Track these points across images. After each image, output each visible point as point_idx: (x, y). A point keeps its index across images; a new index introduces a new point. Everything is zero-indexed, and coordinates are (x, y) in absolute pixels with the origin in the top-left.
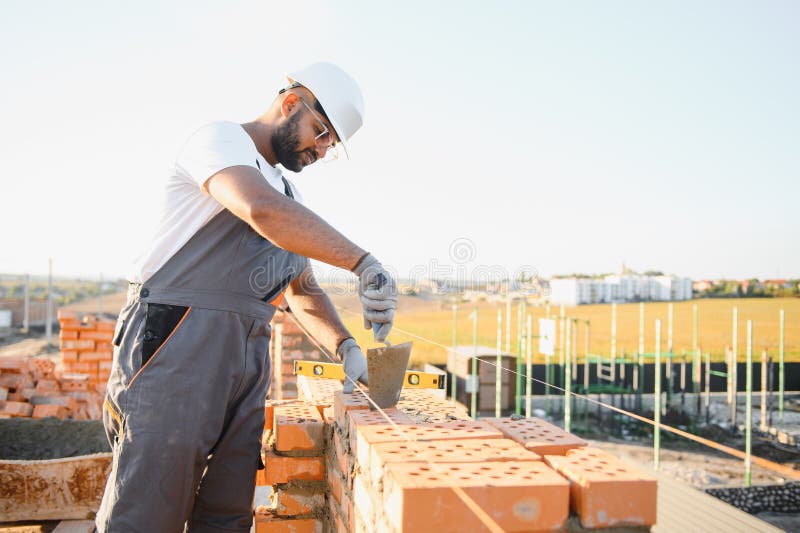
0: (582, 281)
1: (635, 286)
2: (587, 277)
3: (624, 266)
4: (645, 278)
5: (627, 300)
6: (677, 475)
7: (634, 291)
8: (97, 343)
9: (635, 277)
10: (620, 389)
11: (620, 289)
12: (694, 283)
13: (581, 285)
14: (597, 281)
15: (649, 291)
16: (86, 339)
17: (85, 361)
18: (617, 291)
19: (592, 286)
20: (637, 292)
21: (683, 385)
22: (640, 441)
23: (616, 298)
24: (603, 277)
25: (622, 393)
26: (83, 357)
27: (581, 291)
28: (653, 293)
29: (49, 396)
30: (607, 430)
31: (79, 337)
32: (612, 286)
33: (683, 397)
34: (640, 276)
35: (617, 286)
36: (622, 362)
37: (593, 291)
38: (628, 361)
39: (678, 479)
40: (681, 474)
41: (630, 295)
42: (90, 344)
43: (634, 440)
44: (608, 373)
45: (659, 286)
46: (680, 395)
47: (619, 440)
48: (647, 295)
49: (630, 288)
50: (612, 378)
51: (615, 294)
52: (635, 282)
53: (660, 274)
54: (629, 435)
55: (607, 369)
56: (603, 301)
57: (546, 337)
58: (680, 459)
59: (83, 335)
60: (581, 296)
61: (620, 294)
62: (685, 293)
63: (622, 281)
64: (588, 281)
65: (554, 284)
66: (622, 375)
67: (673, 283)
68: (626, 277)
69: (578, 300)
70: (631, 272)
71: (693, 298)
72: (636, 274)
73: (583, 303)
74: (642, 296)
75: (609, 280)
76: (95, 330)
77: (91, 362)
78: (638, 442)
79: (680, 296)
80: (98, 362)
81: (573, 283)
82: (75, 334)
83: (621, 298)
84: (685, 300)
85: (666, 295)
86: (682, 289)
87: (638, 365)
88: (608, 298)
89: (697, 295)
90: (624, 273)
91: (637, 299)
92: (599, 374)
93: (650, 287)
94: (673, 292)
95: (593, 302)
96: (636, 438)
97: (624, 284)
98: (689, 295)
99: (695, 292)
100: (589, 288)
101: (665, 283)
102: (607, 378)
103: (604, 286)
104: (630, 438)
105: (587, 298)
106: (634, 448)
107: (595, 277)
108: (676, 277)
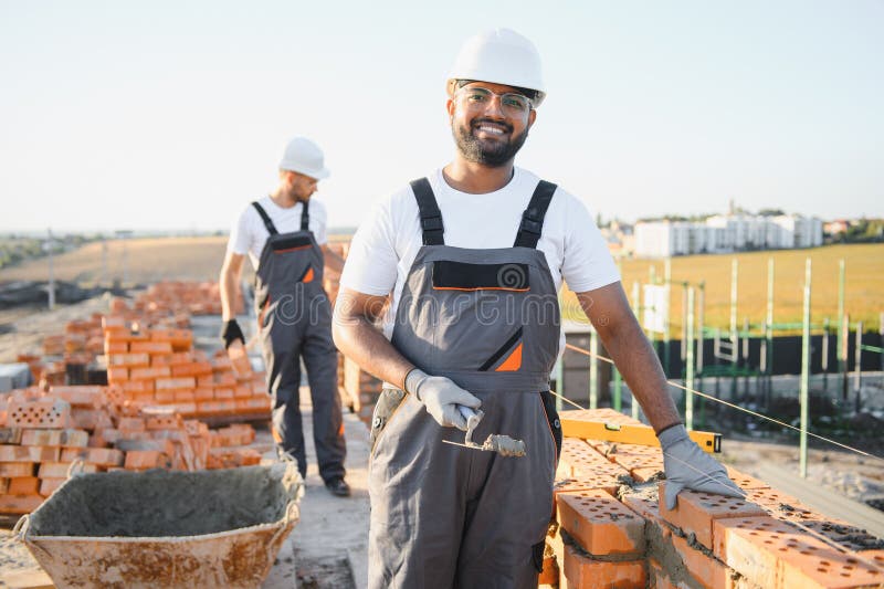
0: (677, 225)
1: (746, 230)
2: (683, 220)
3: (732, 204)
4: (761, 220)
5: (737, 249)
6: (824, 481)
7: (745, 237)
8: (151, 357)
9: (747, 218)
10: (745, 371)
11: (727, 234)
12: (824, 224)
13: (676, 231)
14: (697, 225)
15: (766, 237)
16: (138, 352)
17: (139, 380)
18: (723, 238)
19: (690, 231)
20: (750, 238)
21: (825, 364)
22: (771, 438)
23: (722, 247)
24: (704, 218)
25: (747, 376)
26: (136, 374)
27: (676, 238)
28: (771, 239)
29: (138, 439)
30: (728, 424)
31: (129, 350)
32: (718, 230)
33: (825, 380)
34: (755, 216)
35: (723, 230)
36: (746, 334)
37: (692, 238)
38: (753, 334)
39: (826, 486)
40: (830, 480)
41: (740, 242)
42: (143, 358)
43: (763, 437)
44: (729, 352)
45: (778, 229)
46: (821, 376)
47: (745, 437)
48: (763, 242)
49: (740, 232)
50: (734, 358)
51: (720, 242)
52: (746, 224)
53: (779, 213)
54: (756, 429)
55: (727, 345)
56: (704, 251)
57: (654, 309)
58: (826, 460)
59: (134, 346)
60: (676, 245)
61: (726, 242)
62: (813, 237)
63: (729, 223)
64: (685, 225)
65: (640, 228)
66: (746, 353)
67: (798, 224)
68: (735, 218)
69: (672, 250)
70: (741, 212)
71: (824, 244)
72: (748, 213)
73: (678, 254)
74: (757, 242)
75: (713, 223)
76: (150, 339)
77: (146, 381)
78: (769, 439)
79: (806, 241)
80: (153, 380)
81: (665, 227)
82: (125, 347)
83: (728, 247)
84: (813, 246)
85: (788, 241)
86: (809, 233)
87: (765, 338)
88: (711, 247)
89: (829, 240)
90: (732, 213)
91: (750, 247)
92: (717, 353)
93: (766, 231)
94: (797, 237)
95: (691, 253)
96: (767, 433)
97: (732, 228)
98: (818, 240)
99: (826, 236)
100: (686, 234)
101: (787, 224)
102: (727, 357)
103: (706, 231)
104: (758, 434)
105: (683, 246)
106: (765, 447)
107: (693, 219)
108: (800, 217)
